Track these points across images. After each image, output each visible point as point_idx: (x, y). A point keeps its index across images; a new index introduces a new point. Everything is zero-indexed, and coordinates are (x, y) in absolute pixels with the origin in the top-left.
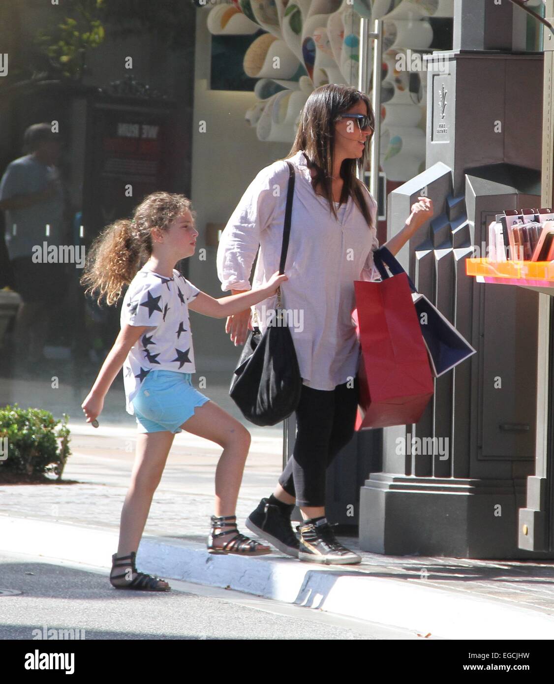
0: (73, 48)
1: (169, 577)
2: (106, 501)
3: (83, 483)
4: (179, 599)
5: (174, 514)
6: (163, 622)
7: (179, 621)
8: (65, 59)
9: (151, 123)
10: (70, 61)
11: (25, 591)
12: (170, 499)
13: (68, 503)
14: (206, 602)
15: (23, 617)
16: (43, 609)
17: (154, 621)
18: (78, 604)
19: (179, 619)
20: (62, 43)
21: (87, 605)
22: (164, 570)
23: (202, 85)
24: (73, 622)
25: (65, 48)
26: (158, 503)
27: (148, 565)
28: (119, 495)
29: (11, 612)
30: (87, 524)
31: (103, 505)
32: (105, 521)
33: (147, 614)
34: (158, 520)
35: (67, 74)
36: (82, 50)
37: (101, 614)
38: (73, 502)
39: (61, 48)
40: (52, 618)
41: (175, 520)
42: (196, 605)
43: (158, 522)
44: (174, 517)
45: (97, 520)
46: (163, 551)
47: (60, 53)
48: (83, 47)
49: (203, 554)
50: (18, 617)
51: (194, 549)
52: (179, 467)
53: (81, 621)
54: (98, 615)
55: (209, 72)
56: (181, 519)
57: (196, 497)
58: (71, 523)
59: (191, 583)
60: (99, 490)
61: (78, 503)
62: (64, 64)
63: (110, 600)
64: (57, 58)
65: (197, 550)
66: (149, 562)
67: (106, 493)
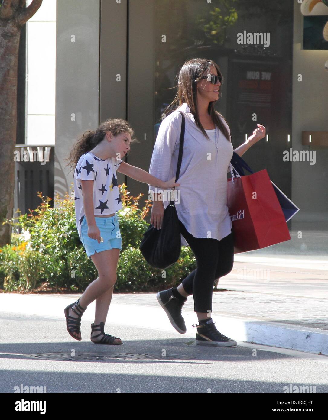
0: (219, 25)
1: (284, 347)
2: (244, 301)
3: (230, 290)
4: (290, 360)
5: (286, 309)
6: (281, 375)
7: (291, 374)
8: (214, 32)
9: (266, 71)
10: (217, 34)
11: (197, 357)
12: (284, 300)
13: (221, 303)
14: (307, 362)
15: (196, 372)
16: (208, 367)
17: (275, 374)
18: (229, 364)
19: (291, 373)
20: (212, 23)
21: (234, 365)
22: (280, 343)
23: (298, 46)
24: (226, 375)
25: (214, 26)
26: (276, 302)
27: (271, 340)
28: (252, 298)
29: (188, 369)
30: (233, 315)
31: (243, 304)
32: (245, 314)
33: (271, 370)
34: (276, 313)
35: (216, 42)
36: (224, 27)
37: (243, 370)
38: (225, 302)
39: (211, 26)
40: (213, 373)
41: (287, 313)
42: (301, 364)
43: (276, 314)
44: (286, 311)
45: (239, 313)
46: (280, 331)
47: (211, 29)
48: (225, 25)
49: (304, 333)
50: (193, 372)
51: (299, 330)
52: (288, 280)
53: (231, 375)
54: (242, 371)
55: (302, 38)
56: (290, 312)
57: (299, 298)
58: (223, 315)
59: (298, 351)
60: (240, 294)
61: (228, 303)
62: (213, 36)
63: (248, 361)
64: (209, 32)
65: (300, 331)
66: (272, 339)
67: (244, 296)
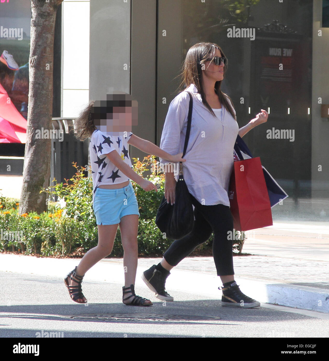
0: (243, 5)
1: (305, 309)
2: (267, 265)
3: (253, 255)
4: (310, 321)
5: (306, 272)
6: (302, 335)
7: (311, 334)
8: (238, 11)
9: (288, 48)
10: (241, 12)
11: (222, 318)
12: (304, 264)
13: (245, 266)
14: (326, 323)
15: (222, 332)
16: (233, 328)
17: (296, 334)
18: (253, 325)
19: (311, 333)
20: (236, 3)
21: (258, 325)
22: (301, 305)
23: (317, 24)
24: (250, 335)
25: (238, 5)
26: (297, 266)
27: (292, 302)
28: (275, 262)
29: (215, 329)
30: (257, 279)
31: (266, 267)
32: (268, 277)
33: (292, 330)
34: (297, 276)
35: (240, 20)
36: (248, 6)
37: (266, 330)
38: (249, 266)
39: (236, 5)
40: (238, 333)
41: (307, 276)
42: (321, 325)
43: (297, 277)
44: (306, 274)
45: (262, 276)
46: (301, 293)
47: (235, 8)
48: (249, 4)
49: (324, 295)
50: (219, 332)
51: (318, 292)
52: (309, 245)
53: (254, 335)
54: (265, 331)
55: (321, 17)
56: (310, 275)
57: (319, 262)
58: (248, 278)
59: (318, 312)
60: (263, 259)
61: (251, 267)
62: (238, 15)
63: (271, 322)
64: (234, 11)
65: (320, 293)
66: (293, 300)
67: (267, 261)
